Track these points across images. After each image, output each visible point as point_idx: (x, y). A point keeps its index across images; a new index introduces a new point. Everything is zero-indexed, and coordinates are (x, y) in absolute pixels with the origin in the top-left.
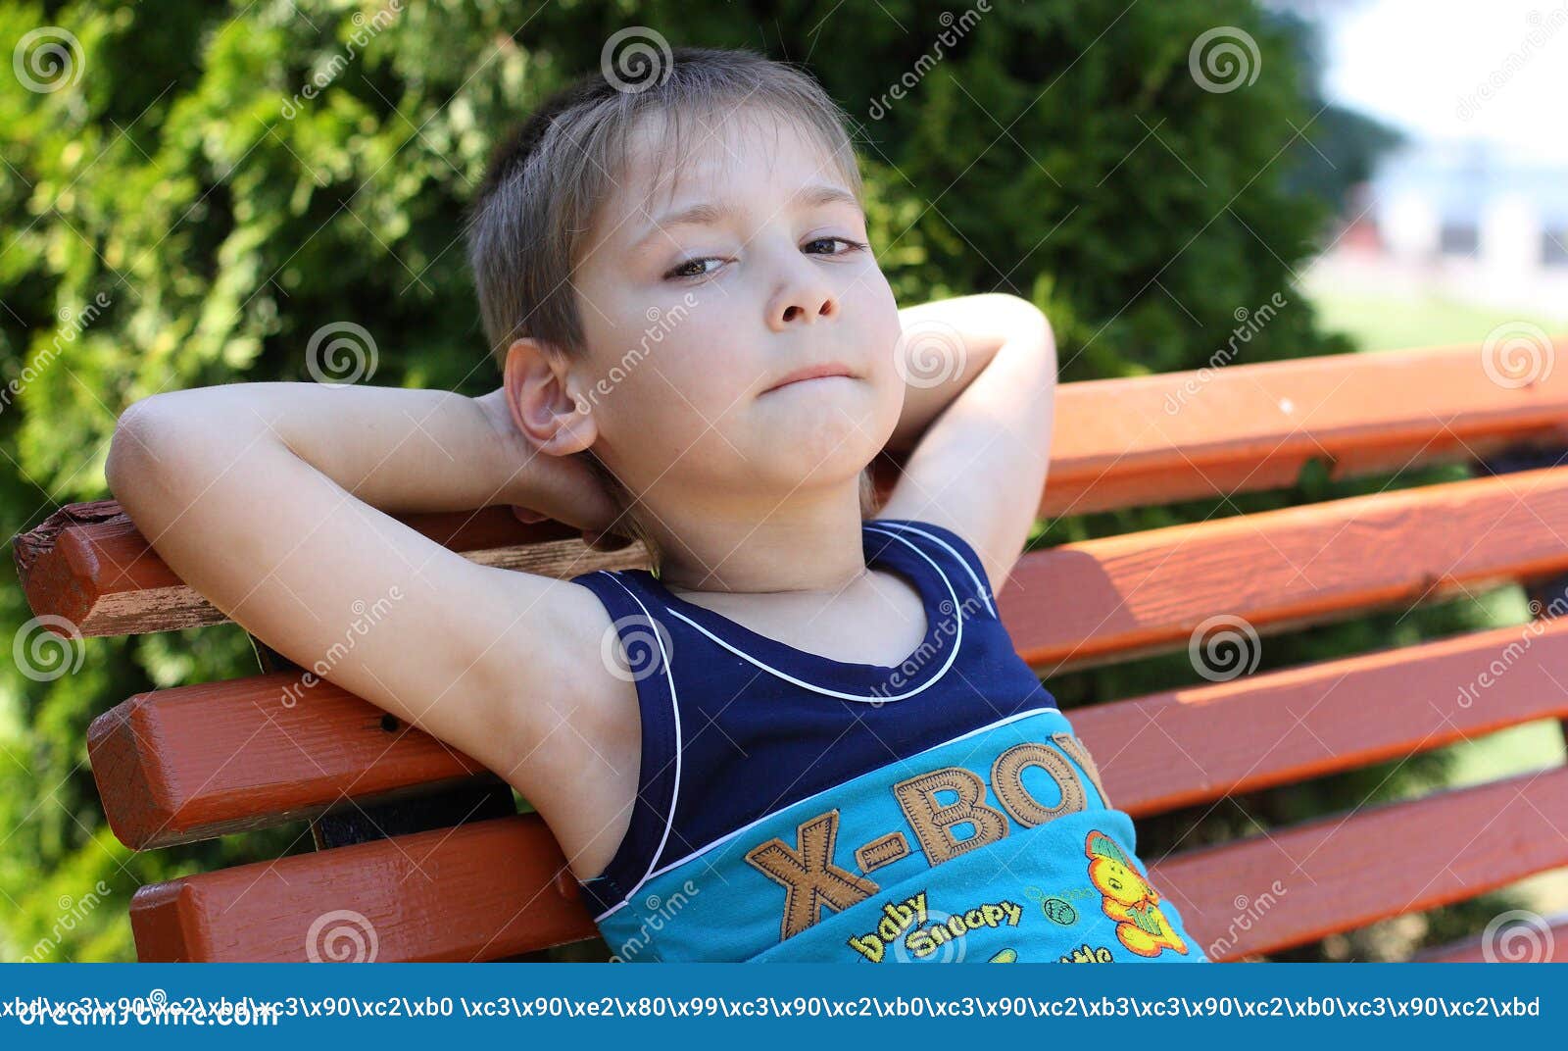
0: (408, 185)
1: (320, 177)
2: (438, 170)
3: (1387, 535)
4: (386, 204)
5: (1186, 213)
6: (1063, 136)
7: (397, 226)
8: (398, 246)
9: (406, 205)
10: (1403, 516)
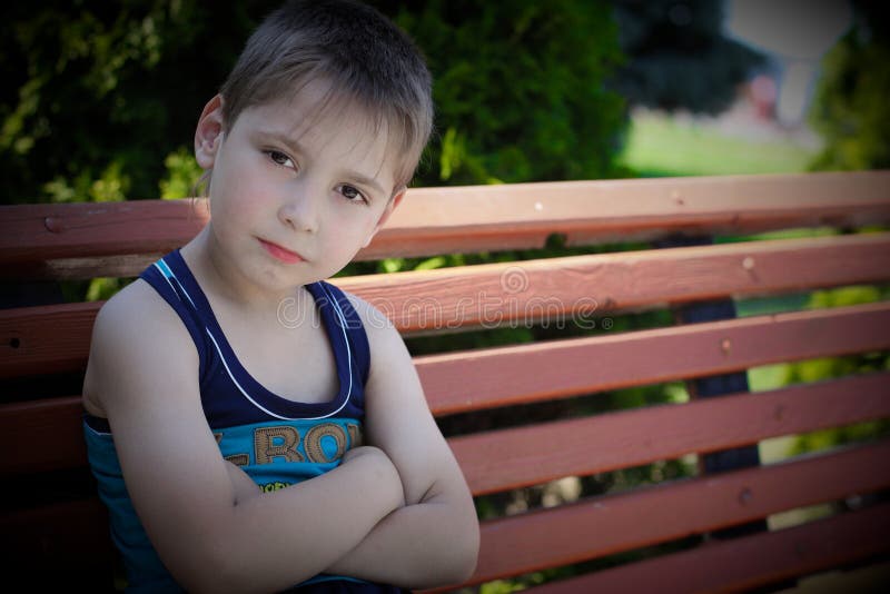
0: (118, 62)
1: (72, 55)
2: (135, 54)
3: (589, 277)
4: (107, 71)
5: (537, 99)
6: (468, 55)
7: (111, 83)
8: (111, 93)
9: (117, 72)
10: (599, 267)
